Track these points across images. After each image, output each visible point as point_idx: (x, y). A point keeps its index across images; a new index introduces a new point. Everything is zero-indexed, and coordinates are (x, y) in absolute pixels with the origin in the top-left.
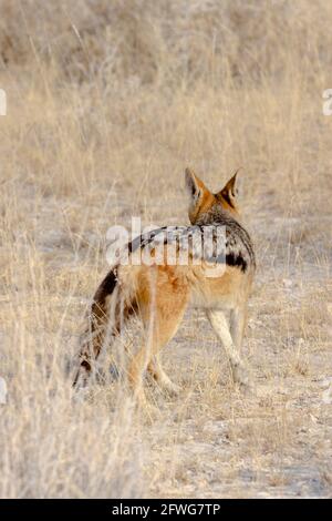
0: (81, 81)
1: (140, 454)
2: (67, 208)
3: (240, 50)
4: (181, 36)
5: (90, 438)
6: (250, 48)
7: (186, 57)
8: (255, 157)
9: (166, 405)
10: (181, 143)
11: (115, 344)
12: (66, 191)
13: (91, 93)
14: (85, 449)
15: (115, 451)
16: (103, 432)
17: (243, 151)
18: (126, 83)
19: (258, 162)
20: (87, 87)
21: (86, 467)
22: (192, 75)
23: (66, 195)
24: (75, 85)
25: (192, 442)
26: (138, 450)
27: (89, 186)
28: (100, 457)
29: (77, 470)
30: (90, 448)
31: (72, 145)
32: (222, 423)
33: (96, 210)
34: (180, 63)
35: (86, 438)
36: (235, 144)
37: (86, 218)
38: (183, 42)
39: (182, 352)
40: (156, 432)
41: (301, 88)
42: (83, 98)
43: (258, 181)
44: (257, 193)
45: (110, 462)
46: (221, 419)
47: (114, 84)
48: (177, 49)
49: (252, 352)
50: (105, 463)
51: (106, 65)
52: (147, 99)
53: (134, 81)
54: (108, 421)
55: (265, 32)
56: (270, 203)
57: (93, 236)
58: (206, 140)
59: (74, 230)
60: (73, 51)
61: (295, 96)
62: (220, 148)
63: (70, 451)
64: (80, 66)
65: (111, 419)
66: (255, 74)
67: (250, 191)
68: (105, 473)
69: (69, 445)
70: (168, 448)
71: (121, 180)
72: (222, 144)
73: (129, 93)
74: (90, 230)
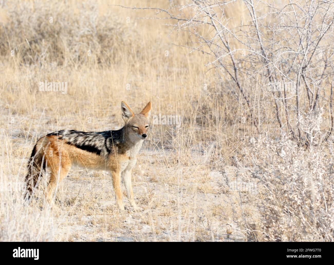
0: (30, 64)
1: (53, 229)
2: (23, 119)
3: (102, 52)
4: (76, 45)
5: (31, 222)
6: (106, 51)
7: (78, 54)
8: (107, 100)
9: (65, 208)
10: (74, 92)
11: (43, 180)
12: (23, 112)
13: (35, 69)
14: (29, 227)
15: (42, 228)
16: (36, 219)
17: (102, 96)
18: (51, 65)
19: (108, 101)
20: (33, 66)
21: (29, 235)
22: (80, 62)
23: (23, 114)
24: (28, 65)
25: (76, 225)
26: (52, 228)
27: (33, 110)
28: (35, 231)
29: (25, 236)
30: (31, 226)
31: (26, 91)
32: (89, 217)
33: (36, 121)
34: (74, 57)
35: (29, 221)
36: (98, 93)
37: (31, 124)
38: (76, 48)
39: (73, 185)
40: (60, 220)
41: (128, 69)
42: (31, 71)
43: (108, 110)
44: (107, 115)
45: (39, 233)
46: (89, 215)
47: (46, 65)
48: (74, 50)
49: (104, 186)
50: (37, 233)
51: (42, 56)
52: (60, 72)
53: (55, 64)
54: (39, 215)
55: (113, 44)
56: (113, 120)
57: (35, 133)
58: (85, 91)
59: (26, 129)
60: (27, 50)
61: (125, 73)
62: (91, 95)
63: (22, 227)
64: (30, 57)
65: (41, 214)
66: (108, 63)
67: (104, 114)
68: (37, 237)
69: (22, 224)
70: (66, 228)
71: (47, 108)
72: (93, 93)
73: (52, 69)
74: (33, 130)
